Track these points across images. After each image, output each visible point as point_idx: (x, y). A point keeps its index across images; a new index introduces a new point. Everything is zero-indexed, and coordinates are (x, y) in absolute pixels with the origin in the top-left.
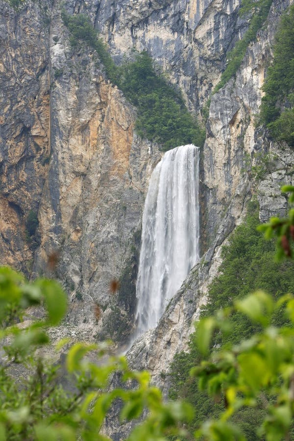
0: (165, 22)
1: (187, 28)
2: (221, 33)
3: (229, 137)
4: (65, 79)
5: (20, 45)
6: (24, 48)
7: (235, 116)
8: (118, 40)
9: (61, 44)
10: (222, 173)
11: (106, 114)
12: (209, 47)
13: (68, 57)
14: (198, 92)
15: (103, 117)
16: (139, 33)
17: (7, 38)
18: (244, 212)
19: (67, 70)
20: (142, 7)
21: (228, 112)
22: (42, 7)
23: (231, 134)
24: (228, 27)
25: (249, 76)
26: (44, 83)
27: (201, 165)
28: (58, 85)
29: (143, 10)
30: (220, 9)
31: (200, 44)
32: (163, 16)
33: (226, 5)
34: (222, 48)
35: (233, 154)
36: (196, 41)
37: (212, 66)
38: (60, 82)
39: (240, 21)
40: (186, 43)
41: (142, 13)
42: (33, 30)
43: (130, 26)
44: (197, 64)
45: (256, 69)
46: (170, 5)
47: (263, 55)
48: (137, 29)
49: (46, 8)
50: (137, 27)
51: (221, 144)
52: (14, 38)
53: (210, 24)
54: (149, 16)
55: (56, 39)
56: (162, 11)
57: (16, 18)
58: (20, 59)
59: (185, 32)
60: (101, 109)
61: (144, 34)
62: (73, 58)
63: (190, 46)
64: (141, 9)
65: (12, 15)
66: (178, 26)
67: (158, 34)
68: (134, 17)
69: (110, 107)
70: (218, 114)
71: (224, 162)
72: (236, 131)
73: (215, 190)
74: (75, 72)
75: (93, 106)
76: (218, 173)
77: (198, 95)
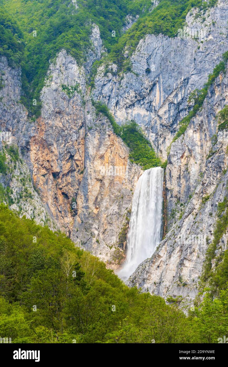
0: (143, 106)
1: (154, 110)
2: (171, 112)
3: (180, 164)
4: (93, 132)
5: (71, 114)
6: (72, 116)
7: (183, 154)
8: (119, 114)
9: (91, 114)
10: (176, 182)
11: (113, 150)
12: (165, 119)
13: (95, 121)
14: (158, 142)
15: (111, 152)
16: (130, 111)
17: (64, 111)
18: (199, 202)
19: (94, 127)
20: (132, 98)
21: (180, 152)
22: (82, 96)
23: (181, 163)
24: (175, 109)
25: (191, 134)
26: (81, 133)
27: (165, 177)
28: (89, 135)
29: (132, 99)
30: (172, 101)
31: (160, 118)
32: (142, 103)
33: (175, 99)
34: (172, 120)
35: (182, 173)
36: (158, 116)
37: (166, 129)
38: (90, 133)
39: (181, 107)
40: (153, 117)
41: (132, 101)
42: (77, 107)
43: (125, 107)
44: (158, 128)
45: (195, 131)
46: (145, 98)
47: (199, 124)
48: (129, 109)
49: (83, 96)
50: (128, 108)
51: (176, 168)
52: (68, 110)
53: (166, 108)
54: (135, 103)
55: (88, 112)
56: (141, 100)
57: (69, 101)
58: (70, 121)
59: (153, 111)
60: (110, 148)
61: (132, 111)
62: (97, 122)
63: (155, 118)
64: (131, 99)
65: (67, 99)
66: (150, 109)
67: (139, 112)
68: (127, 103)
69: (115, 147)
70: (175, 152)
71: (177, 177)
72: (184, 161)
73: (171, 191)
74: (98, 129)
75: (107, 146)
76: (174, 182)
77: (158, 143)
